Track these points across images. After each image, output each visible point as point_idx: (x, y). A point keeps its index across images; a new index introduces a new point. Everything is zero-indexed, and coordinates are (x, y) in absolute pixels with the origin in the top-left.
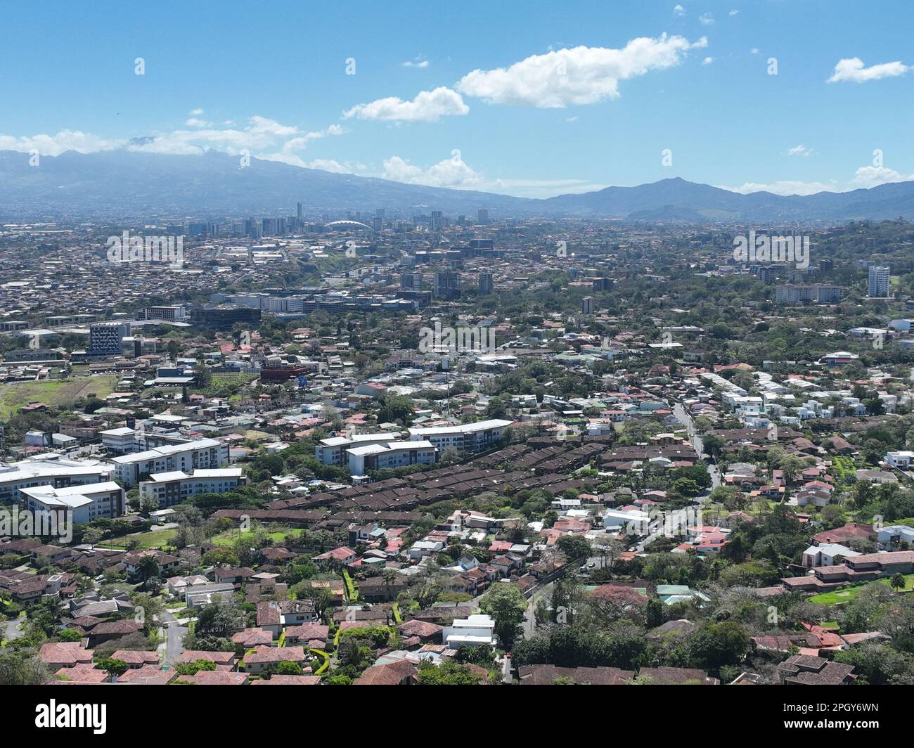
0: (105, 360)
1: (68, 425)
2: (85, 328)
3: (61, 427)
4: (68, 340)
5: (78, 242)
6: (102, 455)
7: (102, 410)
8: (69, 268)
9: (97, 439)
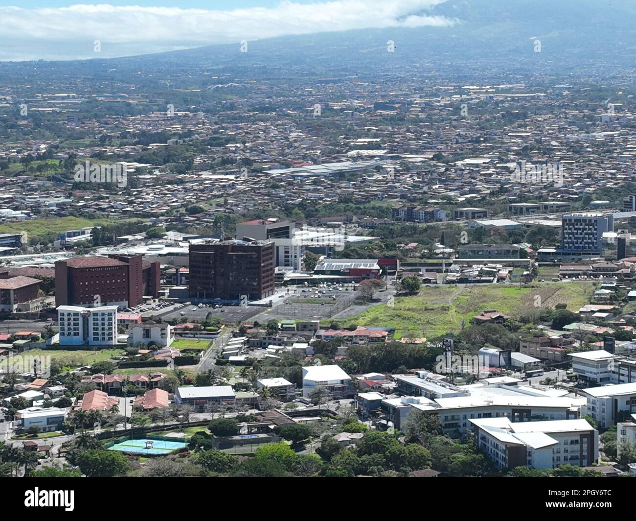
0: (579, 262)
1: (530, 342)
2: (556, 219)
3: (522, 344)
4: (534, 234)
5: (551, 108)
6: (572, 384)
7: (573, 326)
8: (539, 142)
9: (565, 363)
